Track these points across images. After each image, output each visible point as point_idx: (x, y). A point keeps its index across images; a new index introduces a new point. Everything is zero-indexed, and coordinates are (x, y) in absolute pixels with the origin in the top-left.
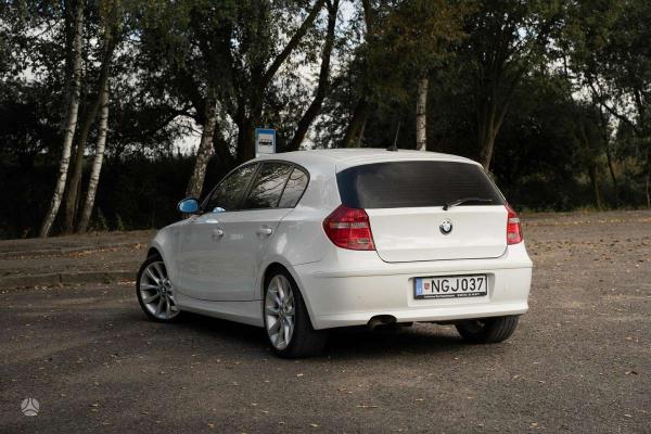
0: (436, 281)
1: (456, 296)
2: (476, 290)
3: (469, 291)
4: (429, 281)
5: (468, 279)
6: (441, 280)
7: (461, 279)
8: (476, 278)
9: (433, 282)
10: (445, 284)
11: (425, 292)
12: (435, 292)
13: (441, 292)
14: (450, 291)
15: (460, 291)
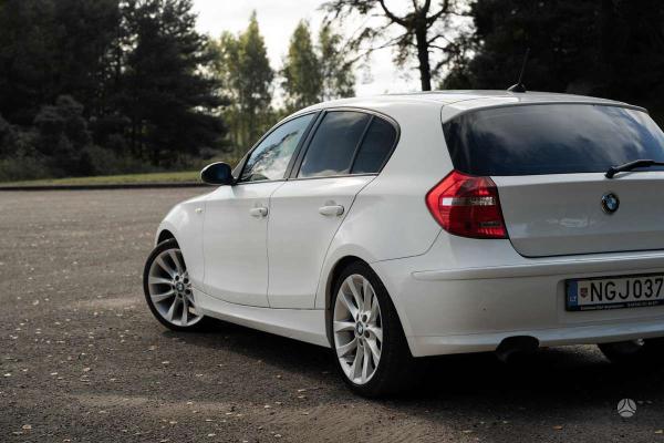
0: (597, 283)
1: (625, 305)
2: (653, 297)
3: (643, 298)
4: (587, 285)
5: (643, 280)
6: (604, 282)
7: (632, 281)
8: (653, 279)
9: (593, 286)
10: (610, 288)
11: (582, 301)
12: (596, 301)
13: (605, 301)
14: (617, 299)
15: (631, 298)
